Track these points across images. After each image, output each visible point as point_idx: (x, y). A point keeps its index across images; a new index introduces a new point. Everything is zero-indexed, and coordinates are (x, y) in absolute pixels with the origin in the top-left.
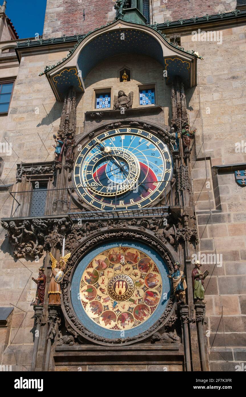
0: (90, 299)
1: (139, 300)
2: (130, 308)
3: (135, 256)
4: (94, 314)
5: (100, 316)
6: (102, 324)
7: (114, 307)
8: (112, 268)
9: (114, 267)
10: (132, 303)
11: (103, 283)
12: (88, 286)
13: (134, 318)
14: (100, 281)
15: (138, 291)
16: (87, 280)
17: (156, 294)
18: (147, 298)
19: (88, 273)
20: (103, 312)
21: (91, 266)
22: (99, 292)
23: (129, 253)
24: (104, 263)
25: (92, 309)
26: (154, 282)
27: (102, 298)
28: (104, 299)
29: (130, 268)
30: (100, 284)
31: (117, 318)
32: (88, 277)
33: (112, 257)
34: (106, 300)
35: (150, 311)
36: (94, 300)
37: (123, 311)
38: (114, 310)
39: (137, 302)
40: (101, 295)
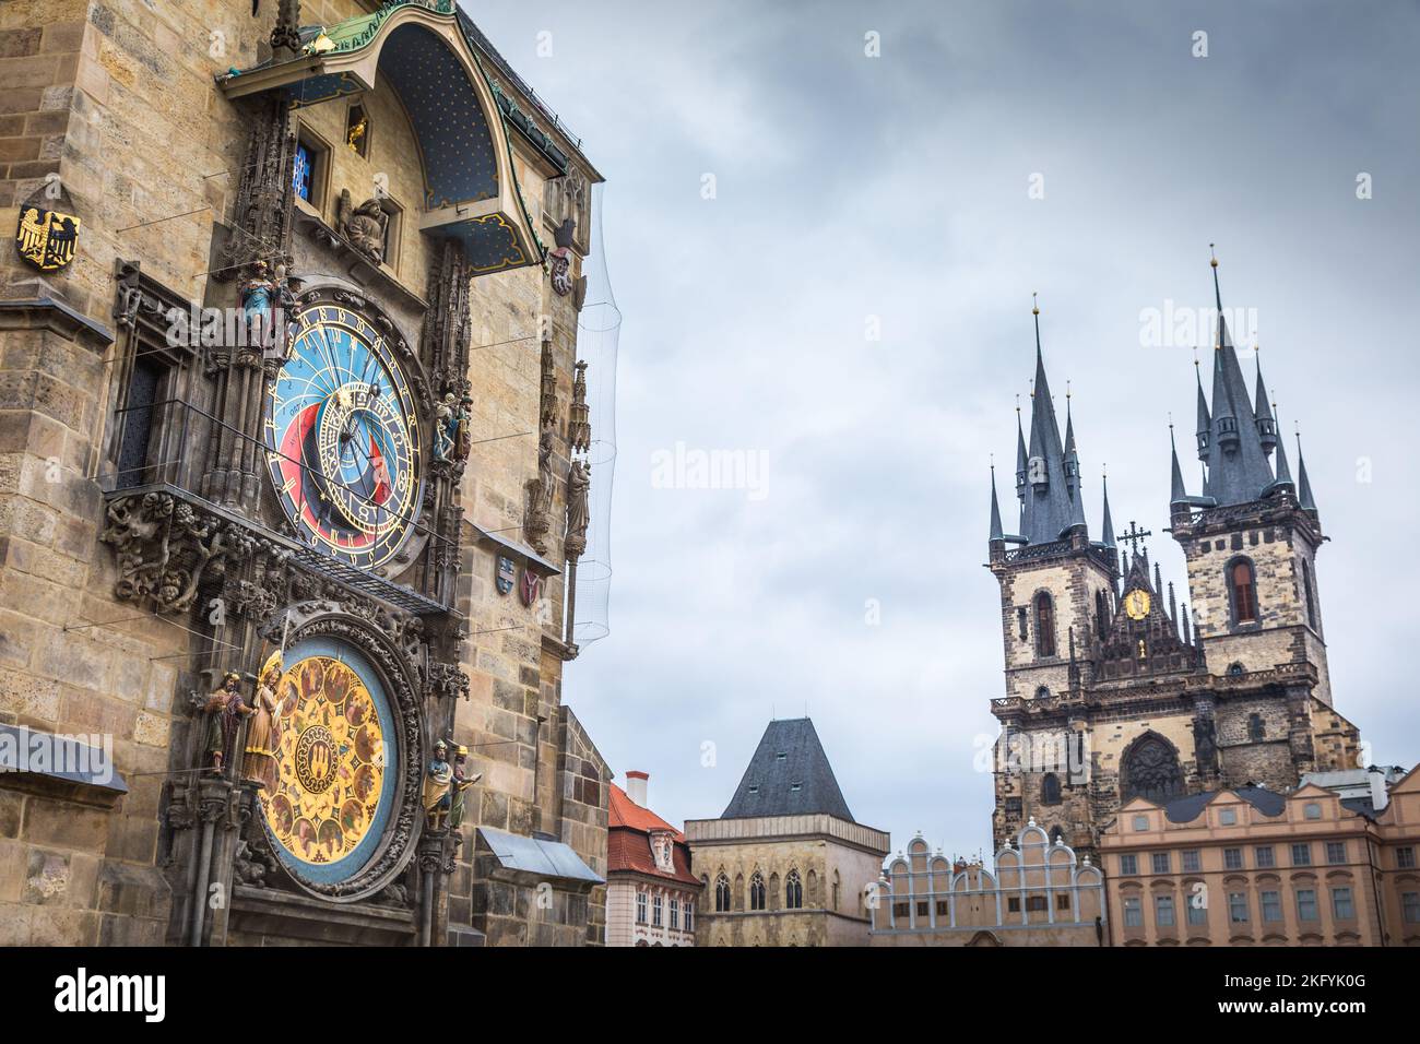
0: (360, 807)
1: (321, 703)
2: (337, 714)
4: (374, 778)
5: (370, 764)
7: (345, 749)
8: (299, 806)
9: (297, 804)
10: (329, 715)
11: (327, 805)
12: (346, 831)
13: (349, 691)
14: (326, 815)
15: (309, 716)
16: (340, 842)
18: (314, 689)
19: (330, 851)
20: (364, 764)
21: (319, 857)
22: (342, 800)
24: (301, 832)
25: (371, 790)
26: (288, 692)
27: (346, 786)
28: (346, 778)
30: (331, 810)
31: (359, 727)
33: (286, 822)
34: (346, 774)
35: (331, 666)
36: (356, 799)
37: (346, 725)
38: (352, 743)
39: (324, 705)
40: (343, 791)
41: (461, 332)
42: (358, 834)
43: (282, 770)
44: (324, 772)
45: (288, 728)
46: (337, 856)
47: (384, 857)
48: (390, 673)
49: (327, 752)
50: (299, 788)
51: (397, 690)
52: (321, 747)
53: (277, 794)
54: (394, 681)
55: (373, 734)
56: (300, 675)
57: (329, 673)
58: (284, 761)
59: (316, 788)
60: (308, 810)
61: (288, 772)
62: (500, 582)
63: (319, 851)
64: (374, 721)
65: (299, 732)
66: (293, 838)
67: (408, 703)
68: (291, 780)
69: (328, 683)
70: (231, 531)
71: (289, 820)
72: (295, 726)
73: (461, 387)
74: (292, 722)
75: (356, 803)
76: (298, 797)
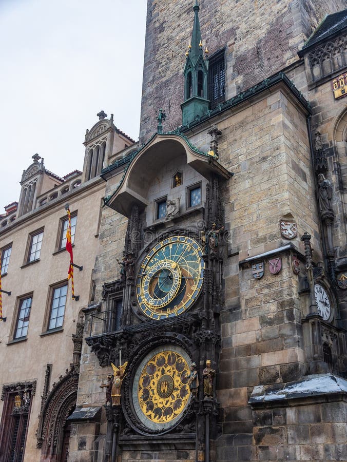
0: (172, 412)
1: (173, 369)
2: (178, 376)
4: (181, 405)
5: (183, 400)
7: (178, 389)
8: (152, 397)
10: (175, 374)
11: (162, 403)
12: (163, 416)
14: (160, 406)
15: (168, 371)
17: (169, 356)
18: (172, 363)
19: (155, 417)
20: (180, 398)
21: (150, 416)
23: (143, 384)
25: (179, 408)
26: (162, 359)
31: (184, 385)
32: (158, 416)
33: (145, 398)
34: (173, 398)
36: (173, 408)
37: (180, 381)
39: (174, 370)
40: (169, 403)
43: (152, 382)
45: (159, 371)
50: (155, 391)
53: (146, 388)
58: (153, 380)
59: (164, 396)
60: (155, 400)
61: (154, 384)
68: (154, 387)
71: (147, 398)
72: (161, 371)
75: (171, 409)
76: (153, 394)
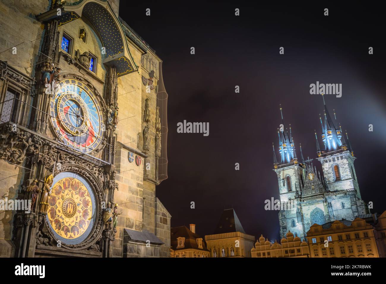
0: (84, 221)
1: (70, 191)
2: (76, 194)
3: (51, 212)
4: (89, 212)
5: (88, 209)
6: (90, 204)
9: (63, 221)
10: (73, 194)
11: (73, 221)
12: (80, 229)
13: (80, 187)
14: (73, 224)
15: (66, 195)
16: (78, 232)
18: (67, 187)
19: (75, 235)
20: (85, 208)
21: (71, 237)
22: (79, 219)
23: (51, 218)
24: (65, 230)
25: (88, 216)
26: (58, 188)
27: (80, 215)
28: (79, 213)
29: (58, 210)
30: (75, 223)
31: (83, 198)
32: (76, 232)
33: (59, 227)
34: (80, 212)
35: (73, 180)
37: (79, 197)
38: (81, 203)
39: (71, 192)
40: (79, 217)
41: (115, 90)
42: (84, 229)
43: (57, 211)
44: (72, 212)
45: (59, 199)
46: (77, 236)
47: (92, 237)
48: (93, 183)
49: (73, 205)
50: (63, 216)
51: (95, 187)
52: (71, 204)
53: (56, 218)
54: (94, 185)
55: (88, 200)
56: (62, 183)
57: (72, 182)
58: (57, 209)
59: (69, 216)
60: (67, 223)
61: (59, 211)
62: (130, 159)
63: (71, 235)
64: (88, 196)
65: (63, 200)
66: (62, 231)
67: (99, 191)
68: (61, 214)
69: (72, 185)
70: (34, 137)
71: (60, 226)
72: (61, 198)
73: (115, 104)
74: (60, 197)
75: (83, 220)
76: (63, 219)
